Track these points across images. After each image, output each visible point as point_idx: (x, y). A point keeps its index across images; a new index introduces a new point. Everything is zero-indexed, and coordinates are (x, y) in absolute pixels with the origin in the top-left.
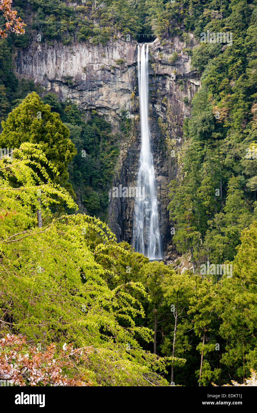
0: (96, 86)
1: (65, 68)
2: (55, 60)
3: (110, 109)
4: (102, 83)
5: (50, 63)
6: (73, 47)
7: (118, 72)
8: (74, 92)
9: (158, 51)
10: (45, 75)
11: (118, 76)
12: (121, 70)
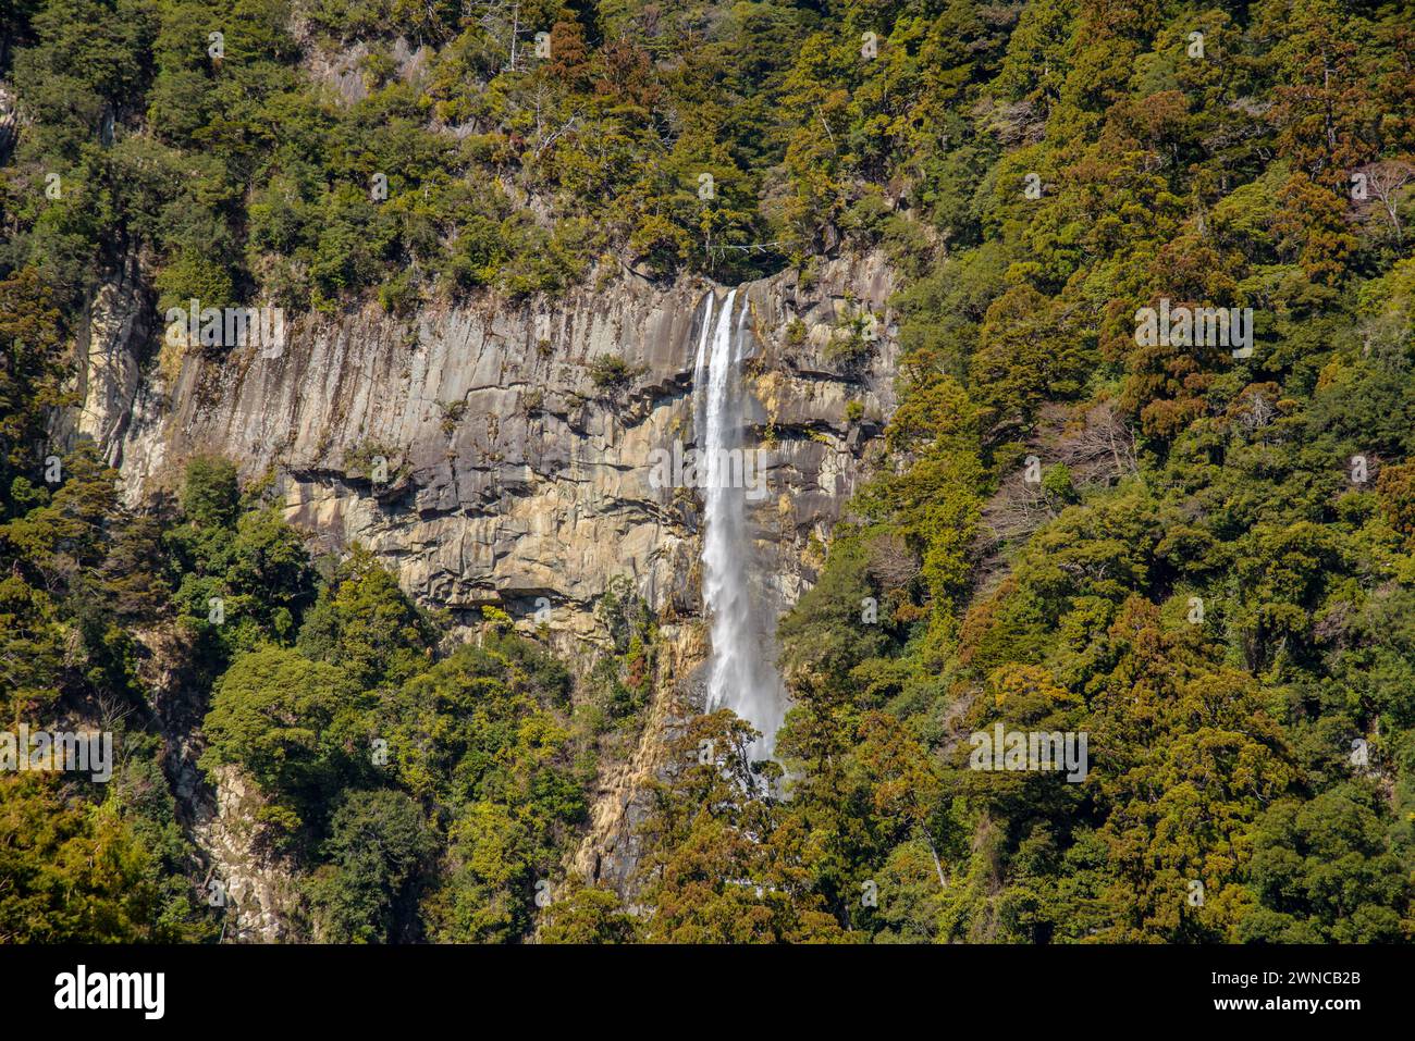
0: (499, 489)
1: (370, 411)
2: (333, 380)
3: (567, 599)
4: (528, 474)
5: (312, 393)
6: (423, 318)
7: (602, 420)
8: (402, 525)
9: (791, 318)
10: (280, 450)
11: (603, 441)
12: (617, 413)
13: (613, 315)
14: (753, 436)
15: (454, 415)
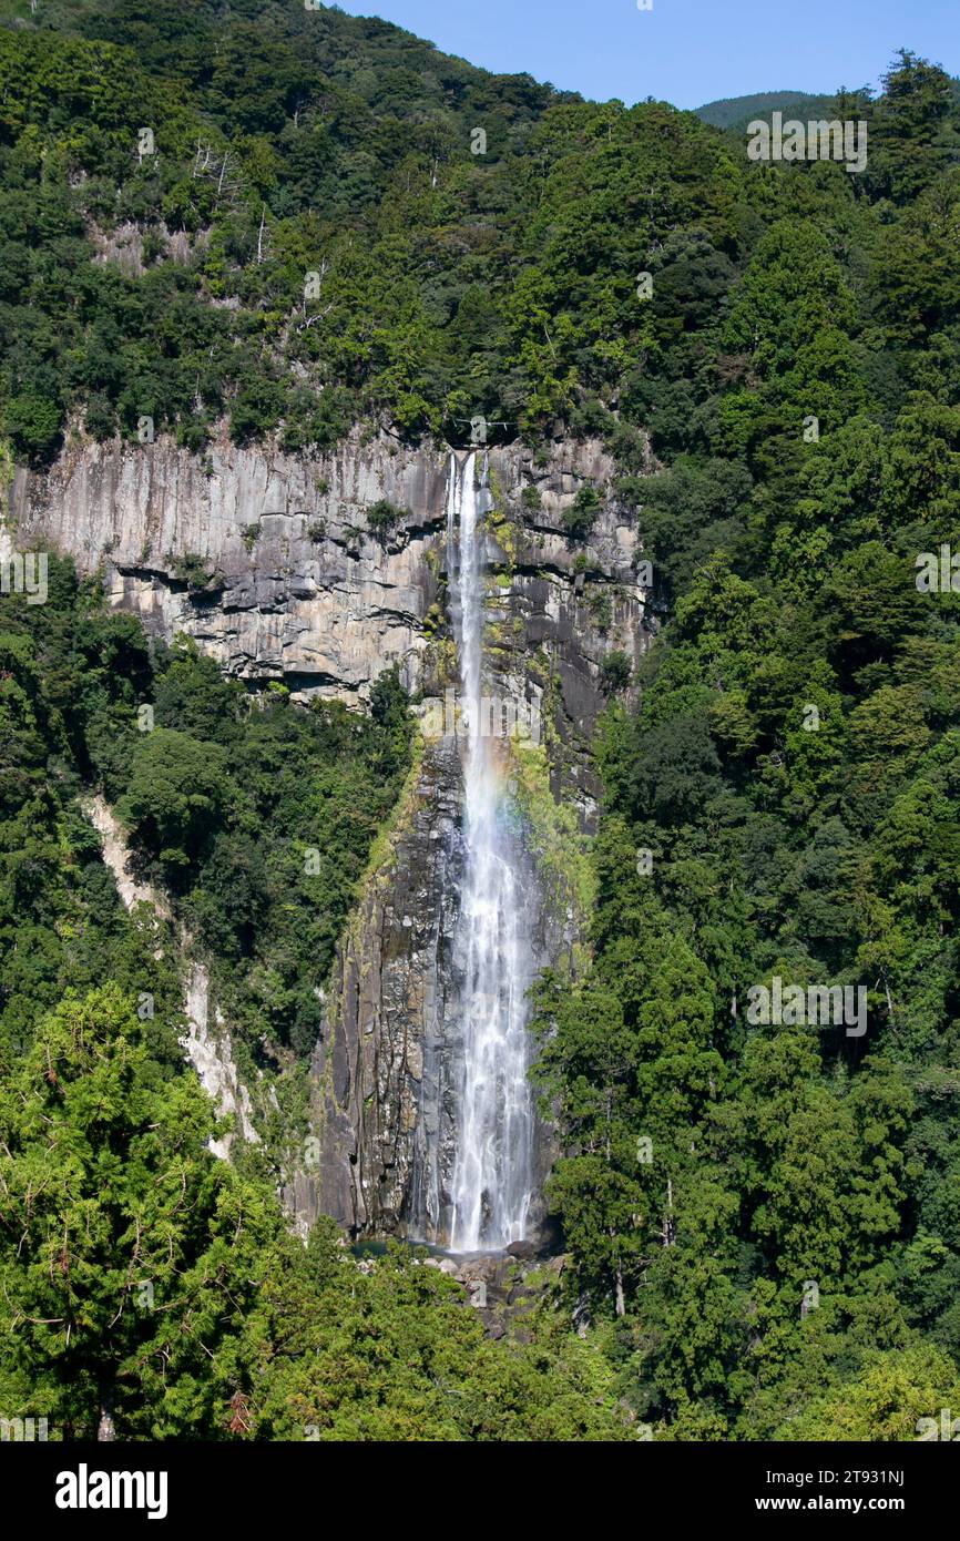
0: (288, 594)
1: (179, 525)
2: (144, 495)
3: (337, 681)
4: (311, 585)
5: (127, 504)
6: (213, 452)
7: (372, 548)
8: (206, 616)
9: (524, 484)
10: (108, 549)
11: (372, 565)
12: (383, 545)
13: (375, 466)
14: (492, 570)
15: (252, 533)
